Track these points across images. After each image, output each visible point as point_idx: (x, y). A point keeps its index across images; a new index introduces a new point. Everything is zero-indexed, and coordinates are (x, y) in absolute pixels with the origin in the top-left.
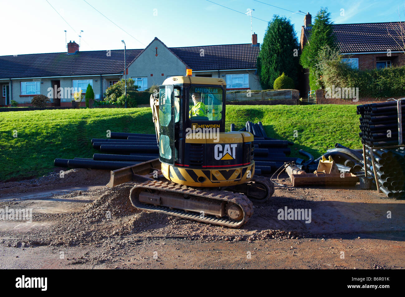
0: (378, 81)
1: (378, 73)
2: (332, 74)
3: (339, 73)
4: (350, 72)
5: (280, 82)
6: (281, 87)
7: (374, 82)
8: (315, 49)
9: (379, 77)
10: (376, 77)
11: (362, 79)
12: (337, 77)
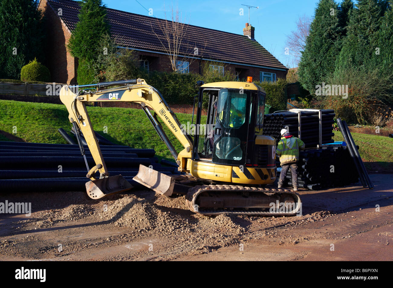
0: (167, 86)
1: (168, 77)
2: (121, 72)
3: (130, 70)
4: (141, 72)
5: (34, 71)
6: (36, 78)
7: (164, 86)
8: (91, 35)
9: (168, 81)
10: (166, 81)
11: (152, 82)
12: (126, 76)
